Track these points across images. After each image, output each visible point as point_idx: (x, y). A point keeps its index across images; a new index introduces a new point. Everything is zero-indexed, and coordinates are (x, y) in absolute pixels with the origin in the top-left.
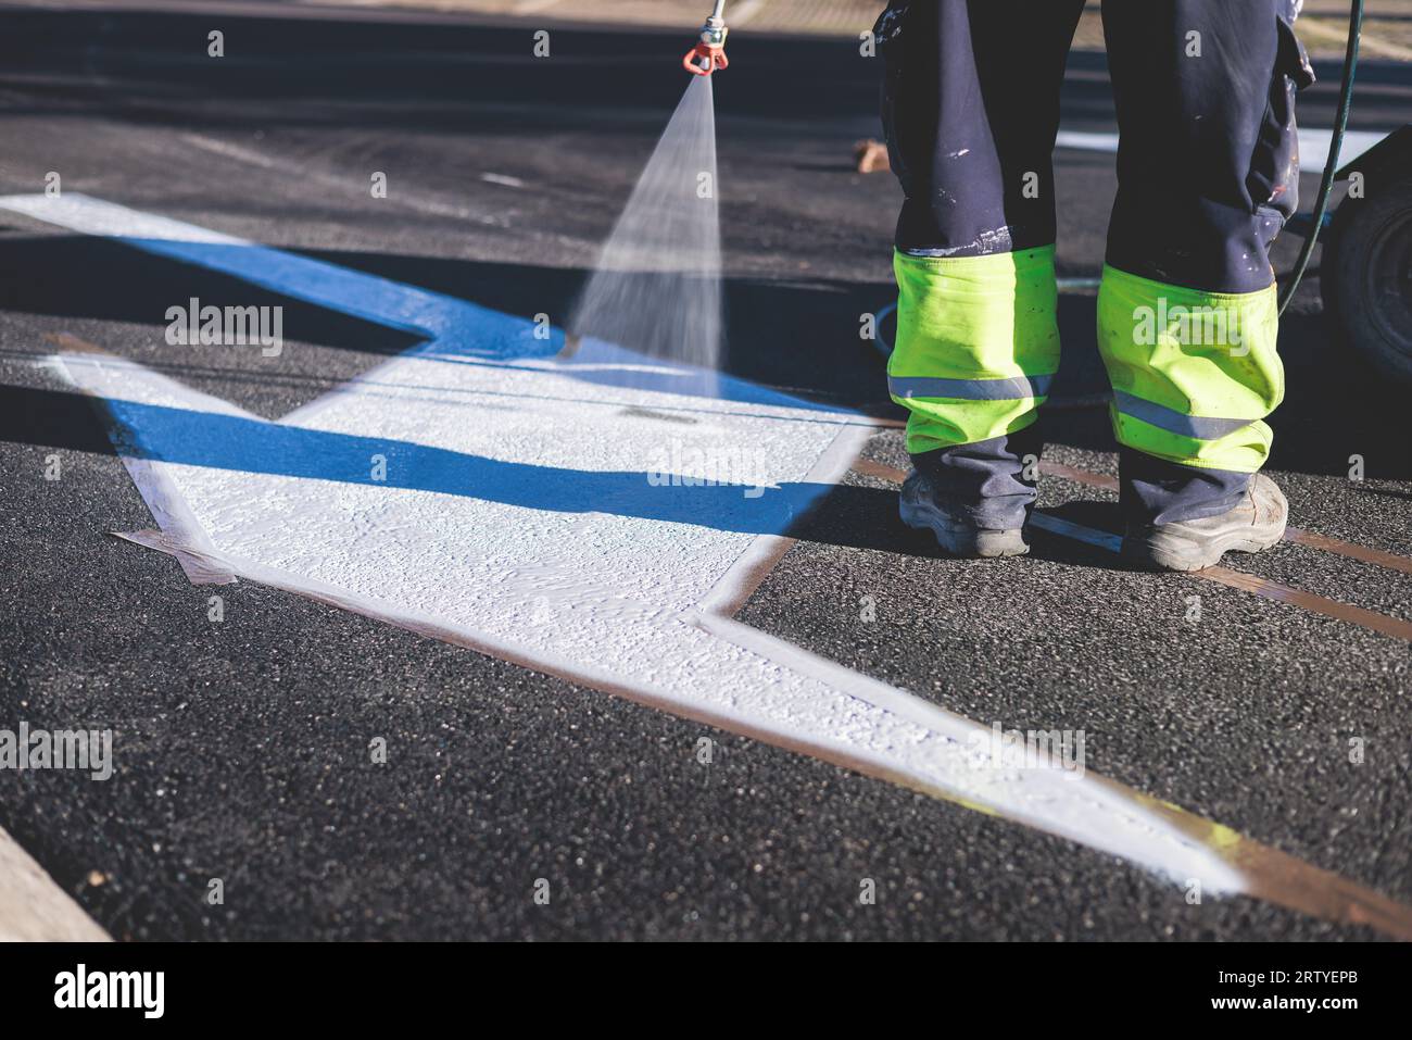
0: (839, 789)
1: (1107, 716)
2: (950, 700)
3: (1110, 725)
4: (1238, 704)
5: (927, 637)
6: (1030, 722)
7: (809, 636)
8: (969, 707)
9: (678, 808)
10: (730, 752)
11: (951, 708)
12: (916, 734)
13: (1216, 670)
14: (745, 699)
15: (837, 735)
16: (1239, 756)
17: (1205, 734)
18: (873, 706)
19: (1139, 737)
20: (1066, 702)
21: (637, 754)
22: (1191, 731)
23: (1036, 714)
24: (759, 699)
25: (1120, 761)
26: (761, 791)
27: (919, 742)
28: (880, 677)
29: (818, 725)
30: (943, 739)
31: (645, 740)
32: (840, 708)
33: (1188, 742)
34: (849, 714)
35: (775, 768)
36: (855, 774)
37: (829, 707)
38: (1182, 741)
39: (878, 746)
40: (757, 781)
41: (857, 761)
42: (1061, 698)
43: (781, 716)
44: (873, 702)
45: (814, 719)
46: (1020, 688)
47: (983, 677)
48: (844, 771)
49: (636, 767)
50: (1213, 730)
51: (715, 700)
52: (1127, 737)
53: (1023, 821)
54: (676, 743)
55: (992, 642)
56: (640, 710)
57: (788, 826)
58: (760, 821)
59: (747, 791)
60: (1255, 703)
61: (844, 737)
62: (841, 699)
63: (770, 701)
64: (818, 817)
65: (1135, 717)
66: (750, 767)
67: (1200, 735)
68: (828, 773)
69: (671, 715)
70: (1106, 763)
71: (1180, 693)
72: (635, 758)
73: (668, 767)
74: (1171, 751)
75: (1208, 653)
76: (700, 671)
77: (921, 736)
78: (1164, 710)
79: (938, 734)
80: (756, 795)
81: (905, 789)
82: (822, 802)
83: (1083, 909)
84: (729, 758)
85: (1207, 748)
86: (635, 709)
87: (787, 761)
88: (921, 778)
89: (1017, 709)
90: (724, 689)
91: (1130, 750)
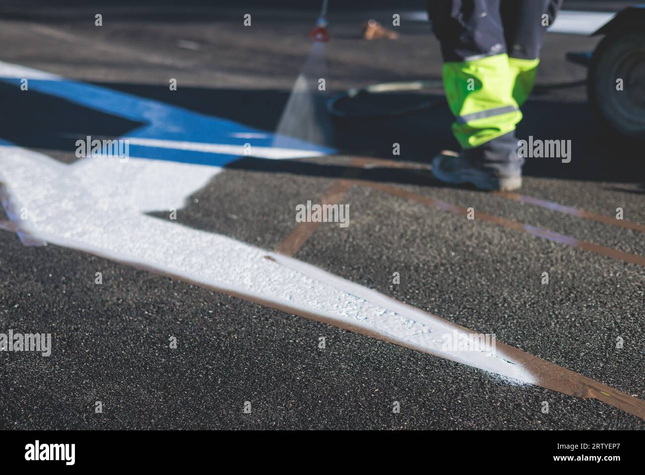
0: (340, 339)
1: (474, 300)
2: (397, 295)
3: (475, 305)
4: (539, 293)
5: (387, 264)
6: (436, 305)
7: (329, 265)
8: (406, 298)
9: (259, 350)
10: (287, 322)
11: (397, 299)
12: (379, 311)
13: (529, 277)
14: (296, 296)
15: (340, 313)
16: (537, 318)
17: (521, 308)
18: (359, 298)
19: (489, 310)
20: (454, 294)
21: (241, 325)
22: (515, 307)
23: (439, 300)
24: (303, 296)
25: (479, 323)
26: (301, 341)
27: (381, 315)
28: (363, 284)
29: (331, 308)
30: (393, 314)
31: (245, 317)
32: (343, 300)
33: (513, 312)
34: (347, 302)
35: (309, 329)
36: (348, 331)
37: (337, 299)
38: (510, 312)
39: (360, 318)
40: (299, 336)
41: (350, 325)
42: (451, 292)
43: (313, 304)
44: (359, 296)
45: (330, 305)
46: (432, 288)
47: (414, 284)
48: (343, 331)
49: (240, 330)
50: (525, 306)
51: (281, 297)
52: (483, 311)
53: (430, 352)
54: (260, 319)
55: (419, 265)
56: (244, 303)
57: (314, 357)
58: (300, 355)
59: (295, 341)
60: (547, 293)
61: (344, 314)
62: (343, 295)
63: (308, 297)
64: (329, 353)
65: (487, 301)
66: (296, 329)
67: (519, 309)
68: (335, 332)
69: (259, 305)
70: (472, 324)
71: (510, 289)
72: (240, 326)
73: (256, 330)
74: (505, 317)
75: (525, 269)
76: (274, 283)
77: (382, 313)
78: (502, 297)
79: (390, 311)
80: (299, 343)
81: (373, 339)
82: (331, 345)
83: (457, 395)
84: (286, 325)
85: (521, 315)
86: (242, 302)
87: (315, 326)
88: (381, 332)
89: (430, 298)
90: (286, 292)
91: (484, 317)
